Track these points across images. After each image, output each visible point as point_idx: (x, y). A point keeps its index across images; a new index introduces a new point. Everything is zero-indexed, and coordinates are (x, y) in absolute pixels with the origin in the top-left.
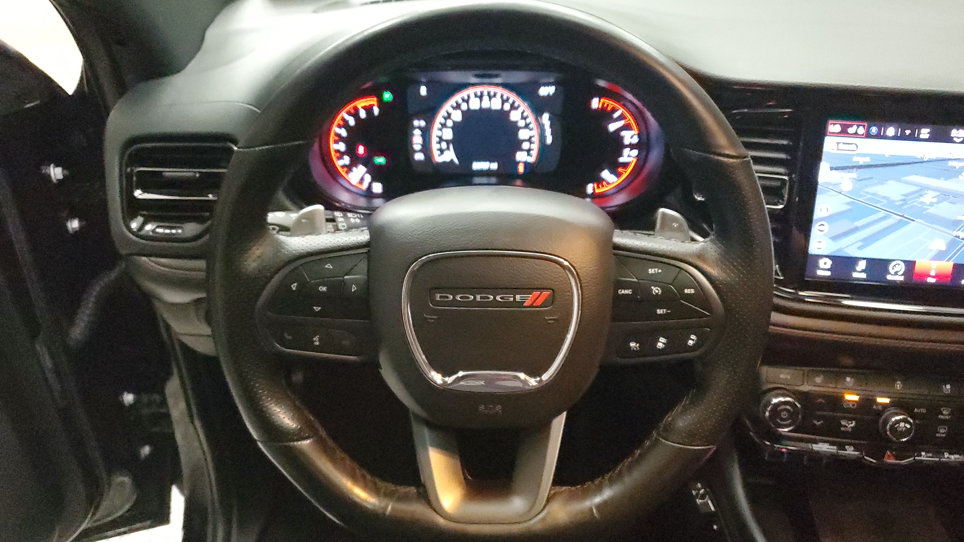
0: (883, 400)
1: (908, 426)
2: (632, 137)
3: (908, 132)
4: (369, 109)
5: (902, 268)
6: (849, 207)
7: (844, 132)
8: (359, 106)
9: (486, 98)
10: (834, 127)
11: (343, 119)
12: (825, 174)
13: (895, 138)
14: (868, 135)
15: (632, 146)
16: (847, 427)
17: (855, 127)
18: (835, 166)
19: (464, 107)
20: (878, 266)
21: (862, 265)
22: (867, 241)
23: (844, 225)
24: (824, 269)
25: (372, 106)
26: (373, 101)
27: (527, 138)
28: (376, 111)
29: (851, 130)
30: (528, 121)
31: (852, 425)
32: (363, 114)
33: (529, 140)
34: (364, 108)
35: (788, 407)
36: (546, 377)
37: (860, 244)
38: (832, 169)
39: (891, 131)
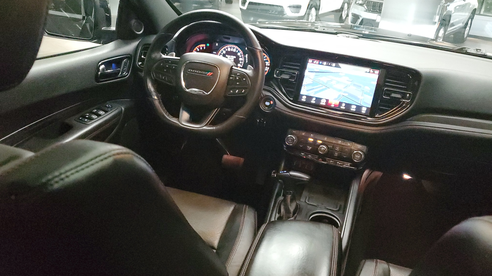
0: (320, 142)
1: (324, 149)
2: (268, 64)
3: (329, 64)
4: (203, 47)
5: (325, 101)
6: (312, 82)
7: (313, 62)
8: (201, 46)
9: (232, 48)
10: (310, 61)
11: (196, 49)
12: (307, 73)
13: (326, 65)
14: (319, 64)
15: (268, 66)
16: (309, 148)
17: (316, 61)
18: (310, 71)
19: (226, 50)
20: (318, 99)
21: (314, 99)
22: (316, 92)
23: (310, 87)
24: (304, 99)
25: (204, 47)
26: (204, 45)
27: (241, 60)
28: (205, 48)
29: (315, 62)
30: (242, 56)
31: (311, 148)
32: (201, 48)
33: (242, 61)
34: (202, 47)
35: (292, 138)
36: (209, 93)
37: (315, 93)
38: (309, 72)
39: (325, 63)
